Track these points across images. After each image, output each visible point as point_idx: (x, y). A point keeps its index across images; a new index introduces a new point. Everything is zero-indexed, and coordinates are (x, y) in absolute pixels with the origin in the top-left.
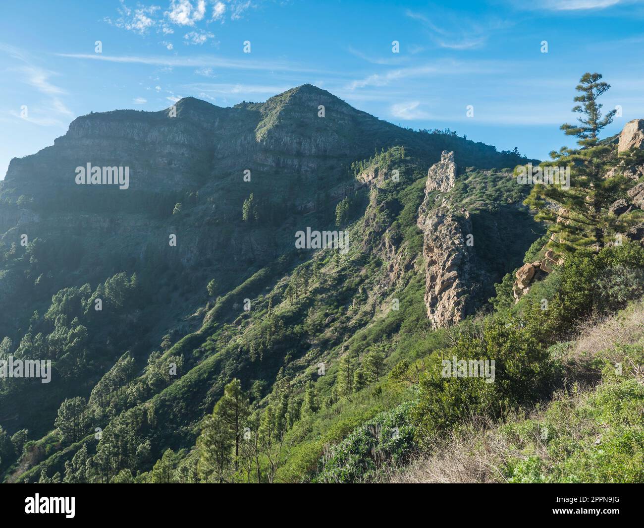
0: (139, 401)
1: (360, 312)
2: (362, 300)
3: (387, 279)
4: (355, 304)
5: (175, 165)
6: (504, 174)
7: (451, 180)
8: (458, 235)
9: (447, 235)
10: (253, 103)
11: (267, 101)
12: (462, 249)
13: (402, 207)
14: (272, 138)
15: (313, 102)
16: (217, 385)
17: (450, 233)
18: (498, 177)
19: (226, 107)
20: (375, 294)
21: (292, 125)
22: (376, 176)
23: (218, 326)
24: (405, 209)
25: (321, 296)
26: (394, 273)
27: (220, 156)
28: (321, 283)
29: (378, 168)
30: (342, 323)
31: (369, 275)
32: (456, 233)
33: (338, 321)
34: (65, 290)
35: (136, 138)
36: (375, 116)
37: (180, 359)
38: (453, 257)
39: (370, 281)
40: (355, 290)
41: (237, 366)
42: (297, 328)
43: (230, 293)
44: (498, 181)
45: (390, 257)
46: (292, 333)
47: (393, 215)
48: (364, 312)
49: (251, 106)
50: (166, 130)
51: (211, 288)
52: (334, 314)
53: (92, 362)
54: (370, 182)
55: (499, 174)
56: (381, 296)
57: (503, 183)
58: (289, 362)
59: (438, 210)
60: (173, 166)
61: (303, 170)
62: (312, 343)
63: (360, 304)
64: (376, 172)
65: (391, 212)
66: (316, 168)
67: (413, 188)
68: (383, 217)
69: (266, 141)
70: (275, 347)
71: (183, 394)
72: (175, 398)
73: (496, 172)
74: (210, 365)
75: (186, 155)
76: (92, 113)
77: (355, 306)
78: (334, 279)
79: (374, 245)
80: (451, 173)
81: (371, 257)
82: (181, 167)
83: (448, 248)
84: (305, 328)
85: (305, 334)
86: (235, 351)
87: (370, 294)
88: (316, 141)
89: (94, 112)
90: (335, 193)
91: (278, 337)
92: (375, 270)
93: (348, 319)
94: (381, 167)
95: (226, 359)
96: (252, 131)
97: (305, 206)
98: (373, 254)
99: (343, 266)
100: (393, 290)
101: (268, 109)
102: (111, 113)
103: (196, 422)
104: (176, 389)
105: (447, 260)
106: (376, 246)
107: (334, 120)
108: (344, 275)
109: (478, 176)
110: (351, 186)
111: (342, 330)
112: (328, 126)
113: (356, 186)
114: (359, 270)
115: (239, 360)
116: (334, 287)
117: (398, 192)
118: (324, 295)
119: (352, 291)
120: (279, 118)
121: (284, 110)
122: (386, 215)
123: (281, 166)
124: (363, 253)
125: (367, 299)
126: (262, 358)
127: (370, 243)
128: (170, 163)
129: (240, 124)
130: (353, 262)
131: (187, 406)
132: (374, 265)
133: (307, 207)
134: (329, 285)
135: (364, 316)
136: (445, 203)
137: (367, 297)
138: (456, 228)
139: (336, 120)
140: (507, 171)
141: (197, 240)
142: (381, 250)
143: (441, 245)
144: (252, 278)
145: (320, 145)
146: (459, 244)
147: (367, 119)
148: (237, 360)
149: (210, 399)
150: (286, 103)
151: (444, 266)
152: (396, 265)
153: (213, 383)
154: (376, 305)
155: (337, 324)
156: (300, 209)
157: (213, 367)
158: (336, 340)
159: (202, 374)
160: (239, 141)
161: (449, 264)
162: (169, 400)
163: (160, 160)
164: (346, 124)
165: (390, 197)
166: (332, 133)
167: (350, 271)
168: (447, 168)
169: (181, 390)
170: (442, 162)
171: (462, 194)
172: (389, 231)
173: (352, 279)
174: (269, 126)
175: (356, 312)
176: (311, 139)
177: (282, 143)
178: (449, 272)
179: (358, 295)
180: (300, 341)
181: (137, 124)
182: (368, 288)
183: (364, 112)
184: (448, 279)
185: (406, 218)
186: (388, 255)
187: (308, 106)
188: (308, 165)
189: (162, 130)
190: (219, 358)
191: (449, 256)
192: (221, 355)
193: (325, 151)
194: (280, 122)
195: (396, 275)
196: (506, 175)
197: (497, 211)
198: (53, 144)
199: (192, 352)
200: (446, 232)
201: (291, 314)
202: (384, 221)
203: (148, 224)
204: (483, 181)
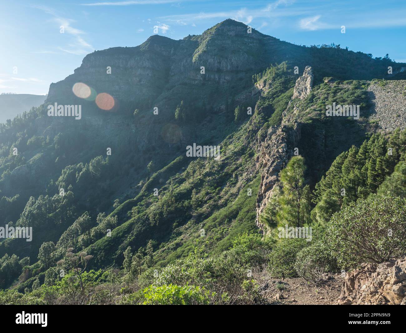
0: (83, 247)
1: (229, 193)
2: (233, 184)
3: (253, 168)
4: (228, 186)
5: (143, 82)
6: (345, 86)
7: (308, 90)
8: (283, 145)
9: (275, 144)
10: (195, 35)
11: (203, 34)
12: (284, 157)
13: (273, 111)
14: (201, 60)
15: (231, 32)
16: (126, 242)
17: (278, 142)
18: (339, 89)
19: (178, 40)
20: (242, 180)
21: (215, 50)
22: (265, 86)
23: (147, 194)
24: (275, 113)
25: (209, 178)
26: (259, 163)
27: (173, 74)
28: (210, 169)
29: (266, 79)
30: (215, 201)
31: (243, 164)
32: (281, 143)
33: (213, 199)
34: (69, 167)
35: (121, 66)
36: (277, 38)
37: (114, 219)
38: (275, 164)
39: (242, 168)
40: (231, 175)
41: (141, 229)
42: (186, 203)
43: (159, 171)
44: (339, 92)
45: (259, 150)
46: (182, 206)
47: (266, 117)
48: (231, 194)
49: (193, 38)
50: (139, 59)
51: (149, 167)
52: (212, 193)
53: (75, 214)
54: (261, 89)
55: (341, 85)
56: (246, 181)
57: (341, 94)
58: (175, 228)
59: (290, 116)
60: (142, 82)
61: (221, 82)
62: (193, 215)
63: (231, 187)
64: (265, 82)
65: (265, 115)
66: (230, 79)
67: (285, 96)
68: (259, 119)
69: (197, 62)
70: (169, 216)
71: (105, 246)
72: (100, 249)
73: (339, 84)
74: (126, 226)
75: (150, 75)
76: (95, 51)
77: (227, 188)
78: (219, 166)
79: (251, 140)
80: (308, 85)
81: (248, 149)
82: (147, 83)
83: (274, 155)
84: (191, 203)
85: (190, 208)
86: (143, 218)
87: (240, 178)
88: (231, 60)
89: (96, 51)
90: (239, 98)
91: (172, 209)
92: (247, 160)
93: (220, 198)
94: (268, 78)
95: (137, 223)
96: (191, 56)
97: (220, 108)
98: (250, 147)
99: (228, 155)
100: (255, 177)
101: (202, 39)
102: (106, 50)
103: (108, 267)
104: (102, 242)
105: (271, 166)
106: (253, 141)
107: (246, 44)
108: (226, 163)
109: (324, 88)
110: (249, 93)
111: (214, 207)
112: (240, 49)
113: (253, 93)
114: (238, 159)
115: (144, 224)
116: (218, 172)
117: (274, 98)
118: (211, 177)
119: (229, 175)
120: (207, 46)
121: (210, 39)
122: (261, 117)
123: (207, 79)
124: (243, 146)
125: (237, 183)
126: (158, 224)
127: (248, 139)
128: (140, 81)
129: (185, 51)
130: (235, 153)
131: (105, 255)
132: (248, 156)
133: (221, 109)
134: (215, 170)
135: (231, 196)
136: (296, 110)
137: (237, 181)
138: (283, 138)
139: (247, 44)
140: (347, 83)
141: (147, 133)
142: (255, 144)
143: (270, 152)
144: (175, 161)
145: (233, 63)
146: (282, 153)
147: (271, 41)
148: (142, 224)
149: (119, 251)
150: (213, 35)
151: (268, 170)
152: (261, 157)
153: (124, 240)
154: (241, 189)
155: (211, 202)
156: (216, 110)
157: (127, 228)
158: (208, 214)
159: (119, 233)
160: (182, 64)
161: (271, 169)
162: (96, 250)
163: (135, 79)
164: (254, 46)
165: (267, 103)
166: (243, 54)
167: (231, 160)
168: (306, 81)
169: (104, 243)
170: (304, 75)
171: (309, 103)
172: (261, 130)
173: (230, 167)
174: (200, 52)
175: (226, 193)
176: (227, 59)
177: (208, 63)
178: (272, 176)
179: (232, 179)
180: (186, 212)
181: (122, 56)
182: (239, 174)
183: (269, 36)
184: (269, 182)
185: (274, 120)
186: (259, 148)
187: (228, 35)
188: (224, 78)
189: (136, 59)
190: (132, 222)
191: (273, 162)
192: (134, 220)
193: (237, 67)
194: (207, 48)
195: (260, 165)
196: (345, 87)
197: (328, 120)
198: (73, 73)
199: (127, 212)
200: (275, 141)
201: (185, 191)
202: (259, 123)
203: (124, 122)
204: (327, 92)
